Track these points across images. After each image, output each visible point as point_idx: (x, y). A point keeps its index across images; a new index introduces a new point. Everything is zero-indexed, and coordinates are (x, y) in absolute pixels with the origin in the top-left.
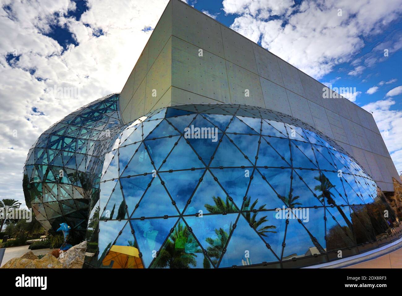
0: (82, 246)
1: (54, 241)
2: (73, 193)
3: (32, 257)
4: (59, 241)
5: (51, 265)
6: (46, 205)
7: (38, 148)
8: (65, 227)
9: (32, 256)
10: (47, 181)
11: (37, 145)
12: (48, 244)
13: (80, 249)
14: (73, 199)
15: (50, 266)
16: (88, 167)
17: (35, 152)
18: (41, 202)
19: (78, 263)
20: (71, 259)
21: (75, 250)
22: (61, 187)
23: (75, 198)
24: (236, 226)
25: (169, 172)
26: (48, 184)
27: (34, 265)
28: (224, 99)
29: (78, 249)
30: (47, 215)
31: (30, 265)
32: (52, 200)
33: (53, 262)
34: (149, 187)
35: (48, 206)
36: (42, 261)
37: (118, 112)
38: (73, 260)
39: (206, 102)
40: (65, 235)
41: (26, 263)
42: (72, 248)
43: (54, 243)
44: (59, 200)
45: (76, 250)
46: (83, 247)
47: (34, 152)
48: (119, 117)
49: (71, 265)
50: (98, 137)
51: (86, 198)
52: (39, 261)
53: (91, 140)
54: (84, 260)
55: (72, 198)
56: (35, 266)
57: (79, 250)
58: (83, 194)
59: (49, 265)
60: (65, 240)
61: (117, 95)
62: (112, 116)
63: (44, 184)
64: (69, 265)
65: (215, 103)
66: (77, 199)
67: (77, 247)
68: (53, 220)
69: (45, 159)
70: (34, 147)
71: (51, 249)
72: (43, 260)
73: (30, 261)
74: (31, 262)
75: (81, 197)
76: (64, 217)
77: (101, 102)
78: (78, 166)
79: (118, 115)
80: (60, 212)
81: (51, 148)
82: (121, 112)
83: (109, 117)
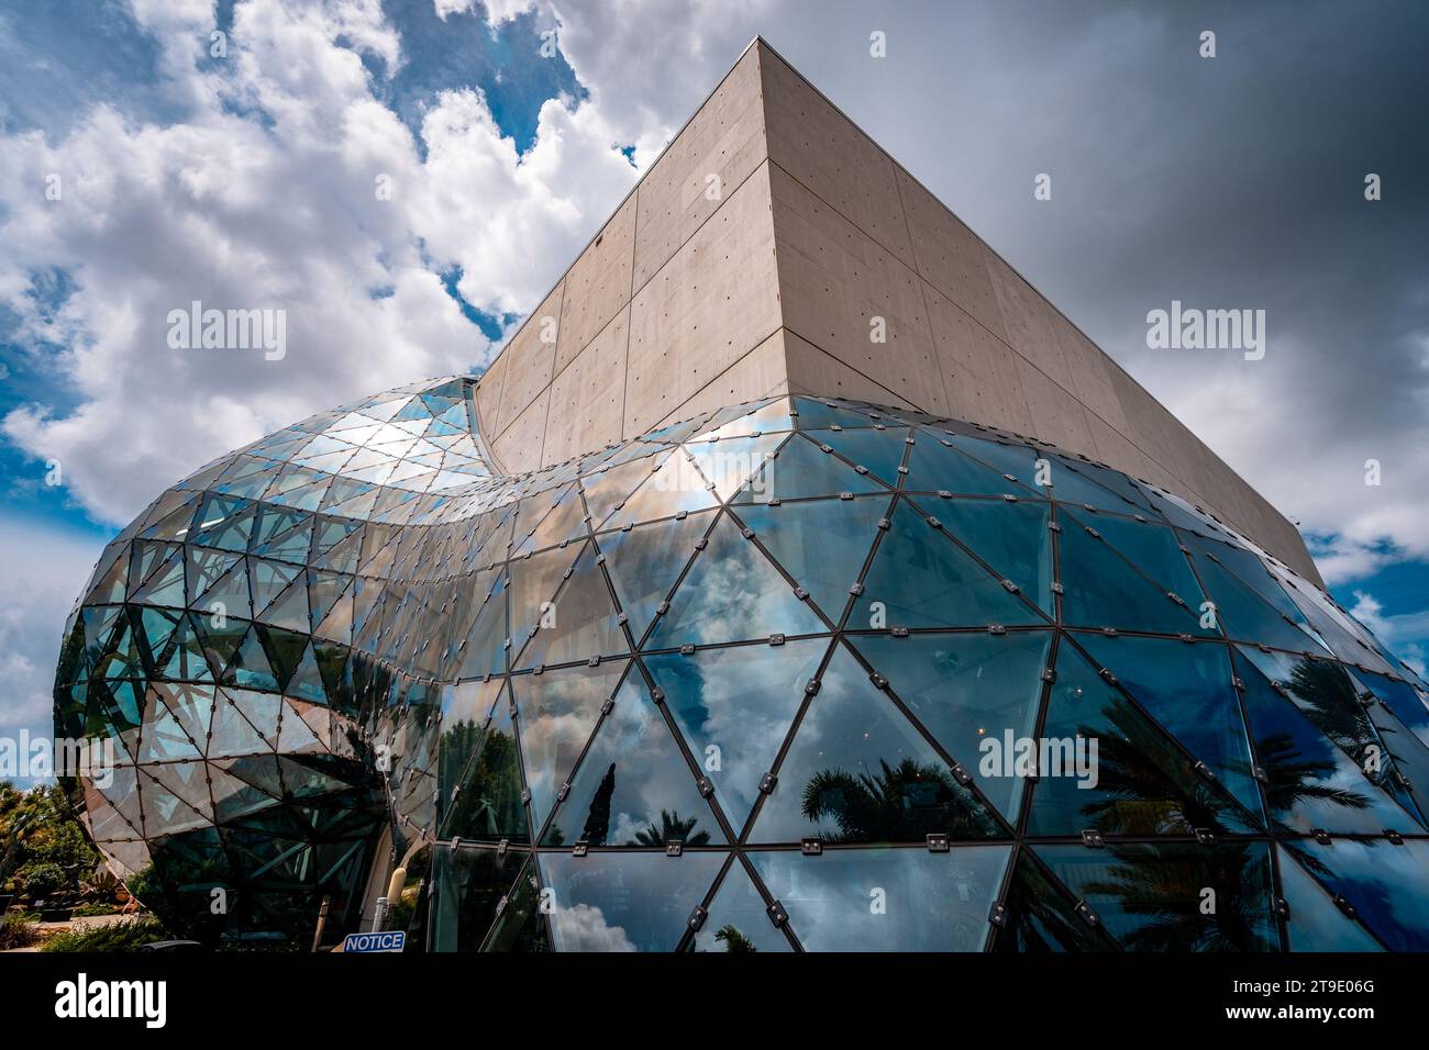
2: (279, 730)
6: (147, 775)
14: (275, 755)
18: (129, 762)
22: (232, 702)
23: (282, 750)
25: (894, 636)
30: (142, 817)
34: (813, 699)
35: (156, 781)
44: (208, 757)
48: (480, 455)
55: (270, 750)
61: (467, 382)
63: (155, 684)
66: (293, 757)
68: (166, 842)
69: (171, 582)
76: (219, 830)
77: (408, 400)
78: (315, 621)
79: (476, 446)
80: (207, 808)
81: (203, 546)
82: (488, 438)
83: (445, 450)
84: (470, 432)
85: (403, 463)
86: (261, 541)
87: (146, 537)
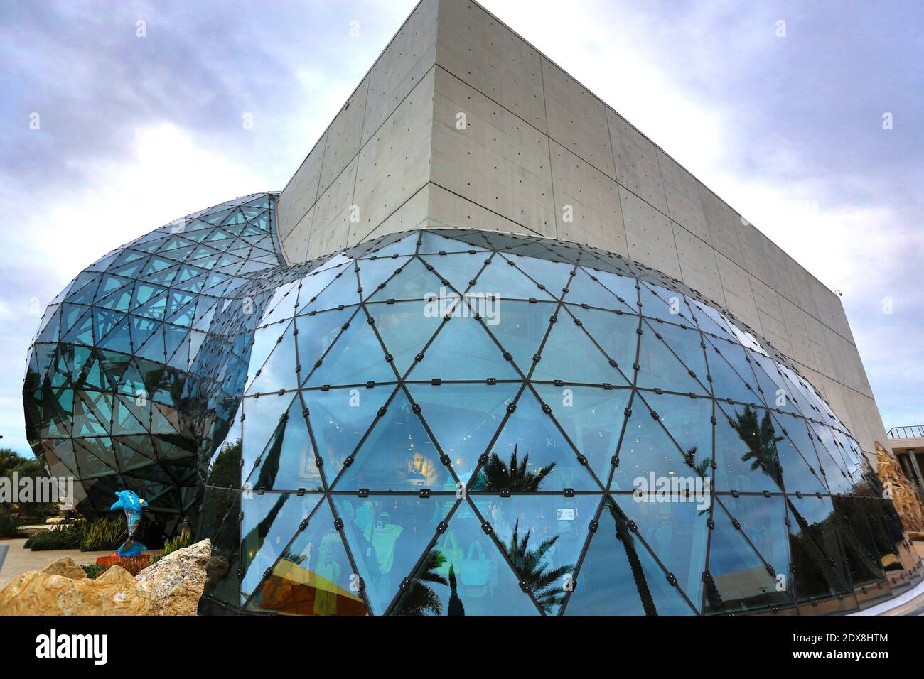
0: (200, 552)
1: (92, 532)
2: (151, 420)
3: (72, 573)
4: (103, 533)
5: (123, 596)
6: (79, 444)
7: (72, 303)
8: (132, 501)
9: (72, 570)
10: (85, 386)
11: (69, 296)
12: (75, 538)
13: (196, 560)
14: (149, 434)
15: (121, 598)
16: (194, 360)
17: (62, 312)
18: (68, 436)
19: (187, 595)
20: (169, 583)
21: (179, 562)
22: (123, 403)
23: (154, 432)
24: (597, 526)
25: (433, 384)
26: (88, 393)
27: (80, 592)
28: (544, 227)
29: (188, 558)
30: (78, 468)
31: (70, 591)
32: (89, 433)
33: (126, 587)
34: (381, 418)
35: (84, 447)
36: (100, 585)
37: (272, 237)
38: (176, 587)
39: (507, 229)
40: (132, 520)
41: (59, 586)
42: (173, 556)
43: (91, 537)
44: (112, 435)
45: (183, 561)
46: (201, 555)
47: (59, 313)
48: (274, 249)
49: (171, 599)
50: (224, 291)
51: (186, 435)
52: (93, 585)
53: (206, 295)
54: (202, 586)
55: (146, 432)
56: (81, 595)
57: (192, 562)
58: (178, 425)
59: (118, 594)
60: (130, 534)
61: (272, 197)
62: (259, 245)
63: (79, 392)
64: (165, 597)
65: (524, 233)
66: (160, 436)
67: (186, 554)
68: (92, 482)
69: (85, 330)
70: (61, 300)
71: (82, 551)
72: (102, 581)
73: (70, 581)
74: (73, 586)
75: (168, 430)
76: (122, 477)
77: (231, 210)
78: (169, 356)
79: (273, 243)
80: (113, 463)
81: (103, 308)
82: (281, 237)
83: (252, 246)
84: (270, 233)
85: (225, 255)
86: (137, 305)
87: (69, 301)
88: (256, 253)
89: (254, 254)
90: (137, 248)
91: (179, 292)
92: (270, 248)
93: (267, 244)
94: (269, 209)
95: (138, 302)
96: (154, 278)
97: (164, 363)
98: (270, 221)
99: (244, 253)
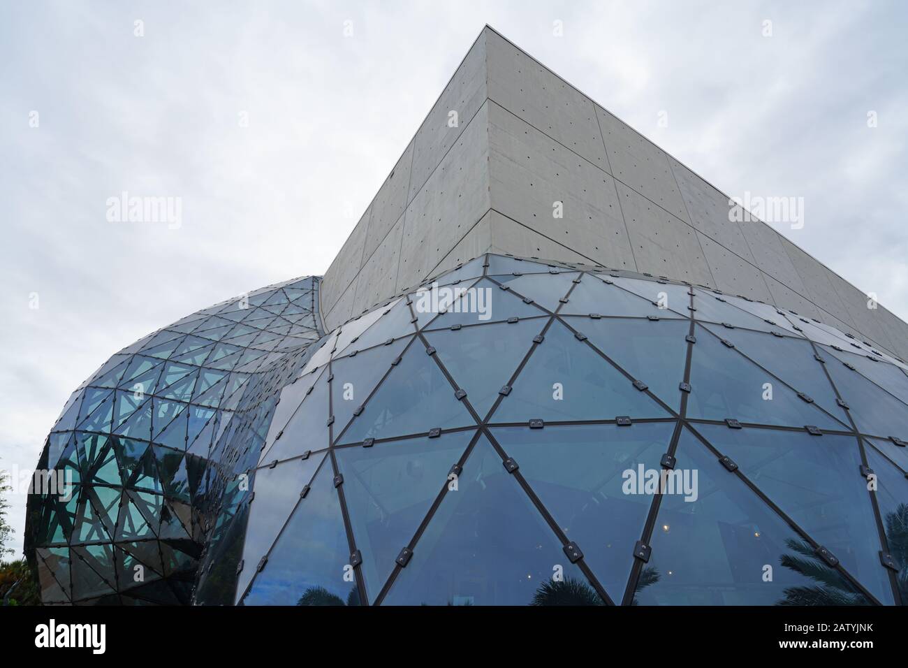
2: (161, 521)
6: (77, 553)
7: (96, 387)
11: (96, 379)
16: (217, 444)
17: (84, 398)
18: (65, 543)
22: (133, 501)
23: (162, 537)
26: (95, 488)
28: (623, 267)
30: (71, 586)
37: (313, 316)
44: (116, 540)
47: (81, 399)
48: (316, 326)
50: (259, 367)
51: (195, 539)
53: (239, 372)
55: (154, 536)
58: (189, 526)
62: (300, 323)
63: (87, 489)
66: (169, 542)
70: (85, 385)
75: (183, 535)
77: (274, 292)
78: (190, 442)
79: (315, 321)
80: (112, 580)
81: (127, 391)
82: (323, 314)
83: (293, 324)
84: (312, 312)
85: (263, 333)
86: (164, 386)
87: (94, 385)
88: (296, 330)
89: (294, 331)
90: (174, 329)
91: (211, 370)
92: (312, 325)
93: (308, 321)
94: (313, 290)
95: (166, 383)
96: (187, 358)
97: (184, 450)
98: (313, 300)
99: (284, 331)
